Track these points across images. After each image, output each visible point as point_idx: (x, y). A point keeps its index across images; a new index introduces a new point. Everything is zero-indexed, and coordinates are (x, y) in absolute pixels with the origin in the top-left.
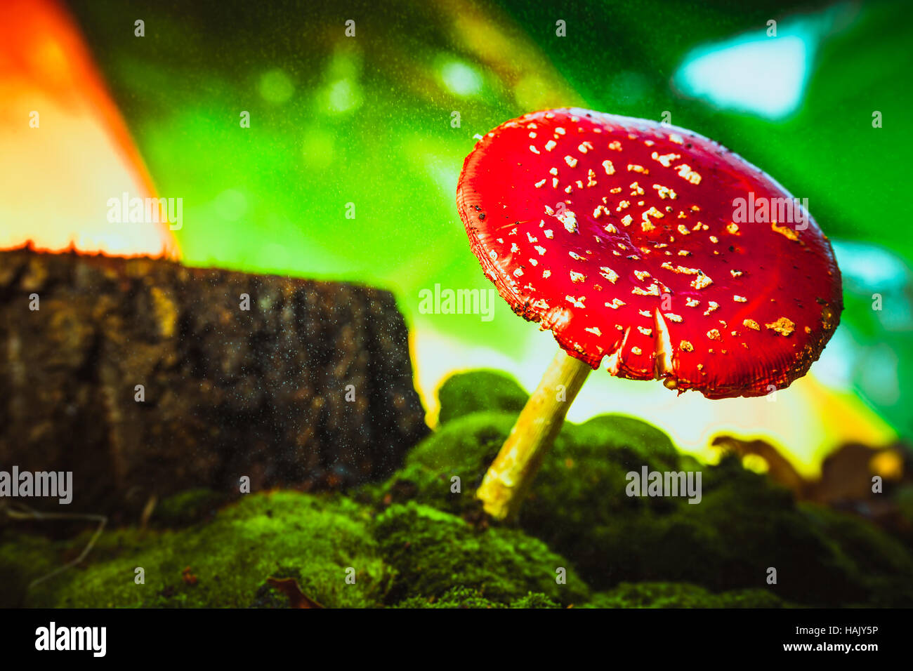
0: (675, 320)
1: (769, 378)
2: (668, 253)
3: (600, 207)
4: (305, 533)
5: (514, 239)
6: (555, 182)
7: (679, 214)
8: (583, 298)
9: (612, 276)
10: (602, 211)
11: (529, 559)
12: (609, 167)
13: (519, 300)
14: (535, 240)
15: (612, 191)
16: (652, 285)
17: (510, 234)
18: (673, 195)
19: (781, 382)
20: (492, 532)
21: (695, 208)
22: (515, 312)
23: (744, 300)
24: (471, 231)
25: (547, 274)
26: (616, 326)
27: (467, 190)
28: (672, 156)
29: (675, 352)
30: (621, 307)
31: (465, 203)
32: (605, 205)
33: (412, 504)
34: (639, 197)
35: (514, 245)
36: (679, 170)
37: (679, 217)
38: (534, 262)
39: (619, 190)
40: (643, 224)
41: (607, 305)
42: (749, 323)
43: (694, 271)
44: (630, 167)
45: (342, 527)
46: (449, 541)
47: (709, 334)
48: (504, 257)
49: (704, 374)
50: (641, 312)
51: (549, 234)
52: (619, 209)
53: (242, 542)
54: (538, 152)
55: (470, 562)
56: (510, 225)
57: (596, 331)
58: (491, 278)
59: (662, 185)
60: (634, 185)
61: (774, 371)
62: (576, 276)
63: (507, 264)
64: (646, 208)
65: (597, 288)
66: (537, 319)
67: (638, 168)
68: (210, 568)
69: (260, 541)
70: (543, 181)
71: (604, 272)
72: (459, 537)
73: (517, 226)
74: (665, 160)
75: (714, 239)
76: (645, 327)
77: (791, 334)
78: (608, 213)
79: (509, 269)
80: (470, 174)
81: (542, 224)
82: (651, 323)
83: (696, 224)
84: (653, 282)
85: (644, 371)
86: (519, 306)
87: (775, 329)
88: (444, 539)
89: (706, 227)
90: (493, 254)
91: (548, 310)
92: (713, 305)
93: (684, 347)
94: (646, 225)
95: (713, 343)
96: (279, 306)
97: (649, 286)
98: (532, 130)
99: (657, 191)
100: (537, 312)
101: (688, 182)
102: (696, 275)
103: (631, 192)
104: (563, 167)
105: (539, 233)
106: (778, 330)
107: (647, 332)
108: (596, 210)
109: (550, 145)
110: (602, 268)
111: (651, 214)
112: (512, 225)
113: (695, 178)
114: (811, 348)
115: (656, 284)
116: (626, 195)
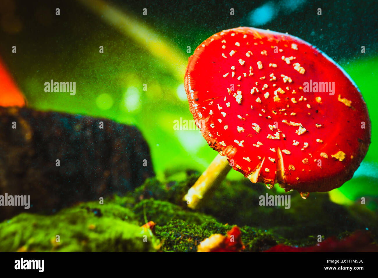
0: (287, 154)
2: (286, 114)
3: (254, 88)
5: (211, 107)
6: (233, 74)
7: (292, 91)
8: (243, 141)
9: (257, 128)
10: (255, 90)
12: (260, 65)
13: (212, 140)
14: (221, 108)
15: (260, 78)
16: (277, 133)
17: (209, 104)
18: (290, 81)
22: (209, 145)
23: (321, 141)
25: (226, 127)
26: (258, 157)
28: (292, 58)
29: (286, 171)
30: (261, 146)
32: (257, 87)
34: (274, 82)
35: (211, 111)
36: (294, 66)
37: (293, 93)
38: (220, 121)
40: (274, 97)
41: (254, 145)
44: (270, 65)
47: (303, 161)
48: (206, 117)
49: (299, 182)
50: (270, 149)
51: (228, 105)
52: (263, 89)
54: (226, 57)
56: (210, 100)
57: (248, 159)
59: (285, 75)
60: (272, 75)
62: (240, 129)
63: (207, 121)
64: (276, 88)
65: (250, 135)
66: (219, 150)
67: (274, 66)
71: (254, 126)
73: (213, 100)
75: (309, 106)
76: (272, 157)
77: (343, 160)
78: (258, 91)
79: (208, 124)
81: (225, 99)
82: (275, 155)
83: (300, 97)
85: (271, 180)
86: (211, 143)
87: (336, 158)
90: (200, 115)
91: (225, 147)
92: (306, 144)
93: (291, 169)
94: (276, 98)
95: (305, 166)
97: (275, 134)
98: (224, 44)
99: (283, 78)
100: (220, 147)
101: (298, 72)
102: (299, 127)
103: (270, 79)
104: (237, 65)
105: (223, 105)
106: (337, 158)
107: (273, 160)
108: (252, 90)
109: (232, 53)
110: (253, 124)
111: (279, 92)
112: (211, 99)
113: (302, 71)
115: (279, 132)
116: (267, 81)
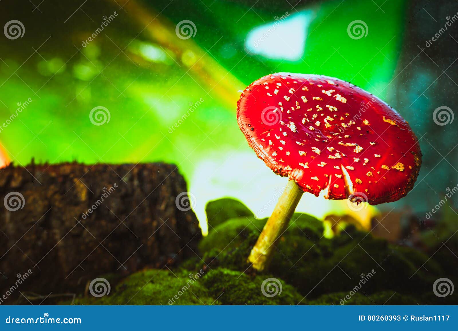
0: (351, 169)
1: (398, 192)
2: (340, 137)
3: (304, 119)
5: (269, 138)
6: (282, 109)
7: (341, 118)
8: (307, 163)
9: (318, 151)
10: (306, 120)
12: (304, 99)
13: (277, 167)
14: (279, 137)
15: (308, 110)
16: (336, 153)
17: (267, 136)
18: (336, 109)
19: (403, 193)
21: (347, 114)
22: (276, 173)
23: (379, 156)
24: (248, 136)
25: (288, 153)
26: (325, 175)
27: (242, 117)
28: (331, 91)
29: (354, 185)
30: (325, 165)
31: (243, 123)
32: (307, 117)
33: (220, 269)
34: (321, 112)
35: (270, 141)
36: (336, 97)
38: (281, 148)
40: (325, 124)
41: (319, 165)
42: (384, 167)
44: (314, 98)
47: (367, 174)
48: (266, 147)
49: (368, 193)
50: (335, 167)
51: (285, 134)
52: (313, 119)
54: (271, 96)
56: (266, 132)
57: (316, 178)
58: (262, 158)
59: (330, 105)
60: (317, 106)
61: (399, 188)
63: (268, 150)
64: (325, 117)
65: (312, 158)
66: (286, 175)
67: (318, 98)
71: (314, 150)
73: (270, 132)
74: (329, 93)
75: (359, 128)
76: (338, 174)
77: (404, 170)
78: (308, 121)
79: (270, 153)
80: (242, 109)
81: (281, 130)
82: (340, 172)
85: (341, 195)
86: (277, 170)
87: (396, 169)
90: (261, 146)
91: (292, 171)
92: (366, 160)
93: (358, 182)
94: (327, 125)
95: (370, 178)
98: (266, 85)
99: (328, 108)
100: (286, 172)
101: (341, 102)
102: (355, 146)
103: (317, 110)
104: (284, 101)
105: (280, 134)
106: (398, 169)
109: (276, 92)
110: (312, 148)
111: (328, 119)
113: (344, 100)
114: (413, 176)
115: (338, 153)
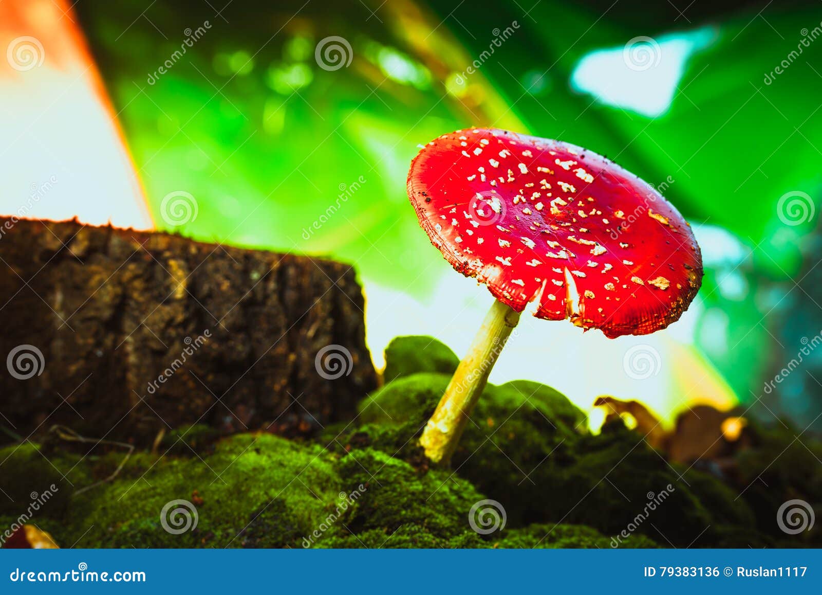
0: (580, 276)
1: (652, 320)
2: (572, 230)
3: (518, 196)
4: (287, 470)
5: (454, 216)
6: (483, 177)
7: (579, 203)
8: (509, 258)
9: (530, 244)
10: (520, 199)
11: (460, 498)
12: (523, 168)
13: (460, 260)
15: (527, 185)
16: (561, 251)
17: (451, 212)
18: (573, 190)
19: (661, 324)
20: (432, 475)
21: (590, 199)
22: (457, 270)
23: (631, 263)
24: (420, 210)
25: (480, 241)
26: (536, 278)
27: (416, 182)
28: (571, 163)
29: (581, 299)
30: (538, 265)
31: (415, 191)
32: (522, 195)
33: (370, 450)
34: (547, 190)
35: (454, 220)
36: (576, 172)
37: (579, 205)
38: (470, 232)
39: (532, 185)
40: (551, 209)
41: (528, 263)
42: (636, 280)
43: (592, 243)
44: (539, 169)
45: (316, 467)
46: (400, 483)
47: (606, 287)
48: (447, 229)
49: (603, 315)
50: (554, 269)
52: (532, 198)
53: (237, 474)
54: (469, 156)
55: (416, 500)
56: (450, 206)
57: (520, 282)
58: (437, 245)
59: (565, 182)
60: (543, 182)
61: (655, 315)
62: (503, 243)
63: (450, 233)
64: (553, 198)
65: (520, 251)
66: (474, 274)
67: (546, 170)
68: (213, 492)
69: (251, 474)
70: (474, 176)
71: (524, 240)
72: (407, 479)
73: (456, 206)
74: (566, 165)
75: (606, 221)
76: (557, 279)
77: (667, 289)
78: (524, 200)
79: (451, 237)
80: (418, 170)
82: (561, 277)
83: (592, 211)
84: (562, 249)
85: (558, 313)
86: (460, 265)
87: (655, 285)
88: (396, 481)
89: (599, 213)
90: (438, 227)
91: (483, 267)
92: (608, 267)
93: (588, 295)
94: (554, 210)
95: (609, 293)
96: (266, 279)
97: (559, 252)
98: (463, 140)
99: (561, 186)
100: (474, 269)
101: (583, 181)
102: (594, 246)
103: (541, 187)
104: (488, 168)
106: (657, 285)
107: (559, 283)
108: (515, 198)
109: (477, 152)
110: (522, 238)
111: (557, 202)
113: (589, 179)
114: (682, 300)
115: (564, 250)
116: (537, 188)
